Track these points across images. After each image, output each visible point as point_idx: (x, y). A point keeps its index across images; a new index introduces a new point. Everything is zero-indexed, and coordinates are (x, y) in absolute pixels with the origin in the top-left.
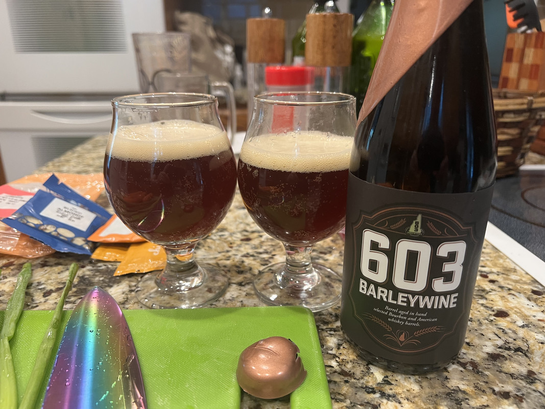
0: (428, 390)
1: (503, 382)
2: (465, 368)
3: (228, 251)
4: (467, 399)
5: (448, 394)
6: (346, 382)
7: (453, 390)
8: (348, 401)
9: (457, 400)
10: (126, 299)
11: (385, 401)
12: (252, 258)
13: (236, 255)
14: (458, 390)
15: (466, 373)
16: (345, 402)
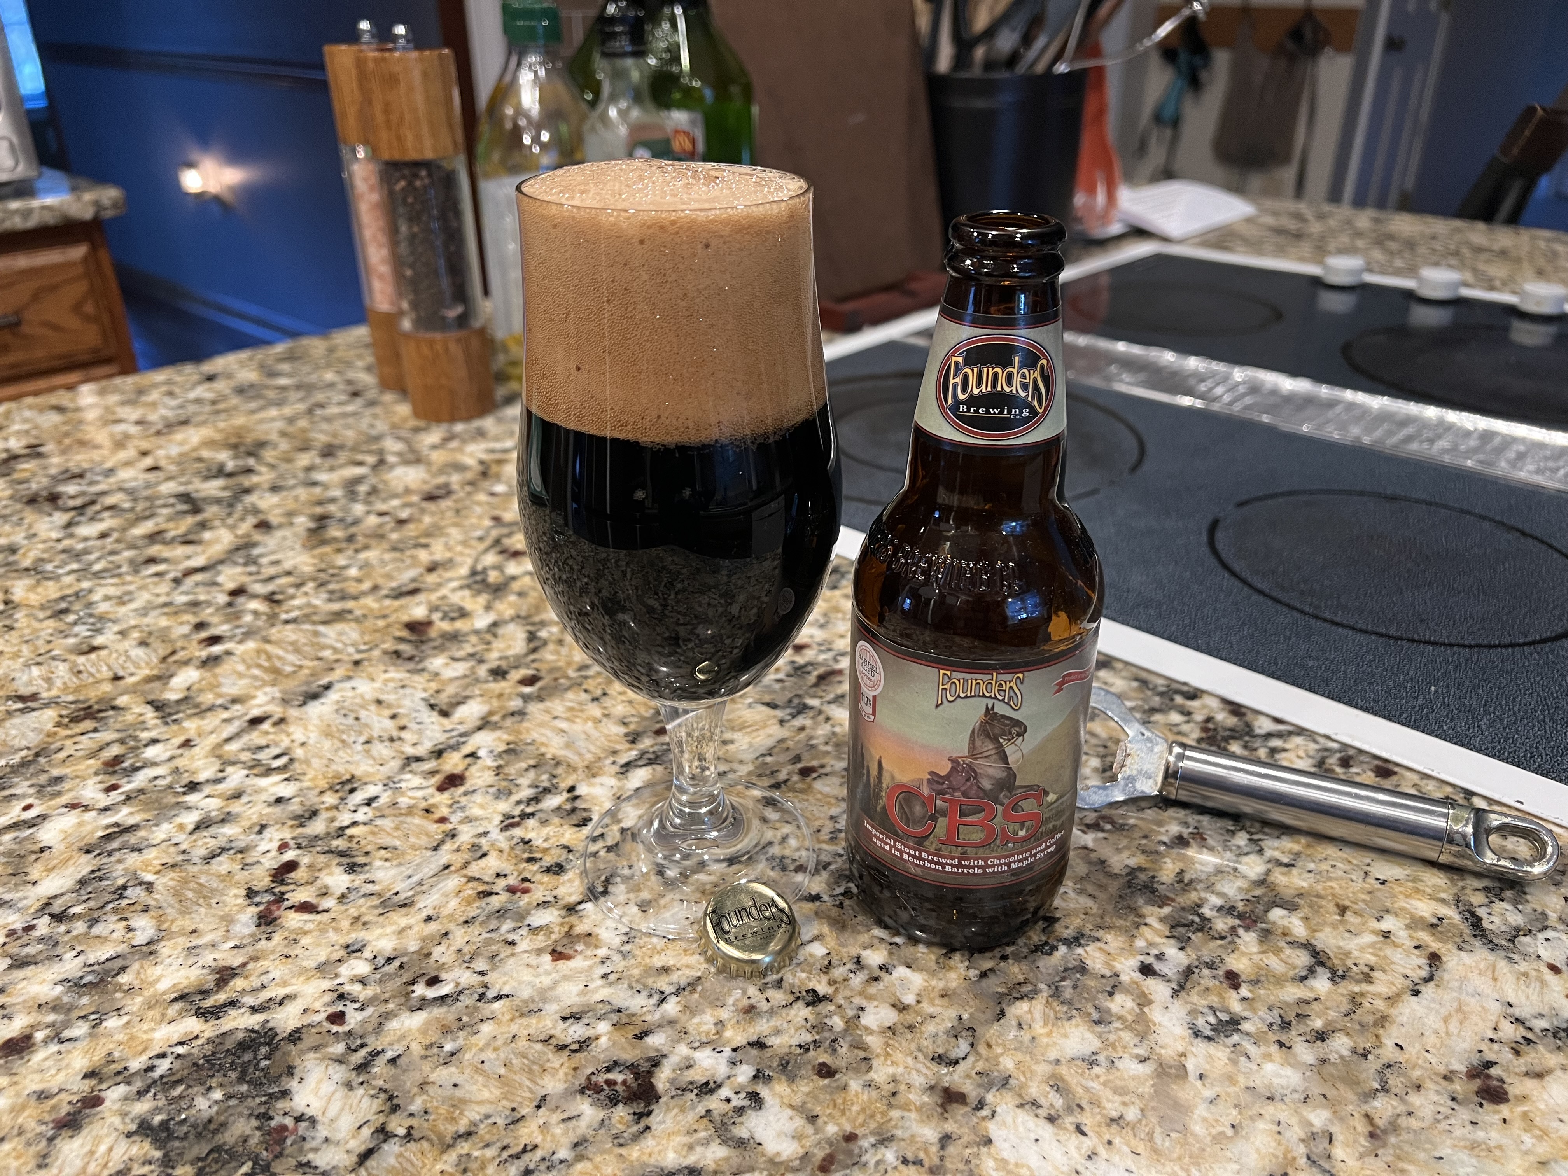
0: (1102, 896)
1: (1160, 824)
2: (1103, 831)
3: (453, 835)
4: (1154, 877)
5: (1129, 885)
6: (1004, 958)
7: (1128, 874)
8: (1042, 986)
9: (1146, 887)
10: (383, 1096)
11: (1080, 950)
12: (531, 823)
13: (486, 834)
14: (1133, 872)
15: (1113, 838)
16: (1041, 991)
